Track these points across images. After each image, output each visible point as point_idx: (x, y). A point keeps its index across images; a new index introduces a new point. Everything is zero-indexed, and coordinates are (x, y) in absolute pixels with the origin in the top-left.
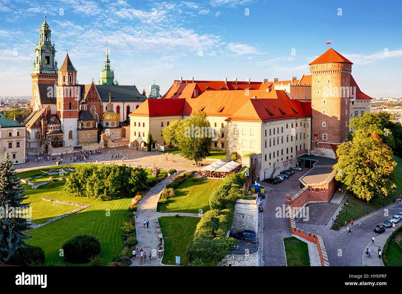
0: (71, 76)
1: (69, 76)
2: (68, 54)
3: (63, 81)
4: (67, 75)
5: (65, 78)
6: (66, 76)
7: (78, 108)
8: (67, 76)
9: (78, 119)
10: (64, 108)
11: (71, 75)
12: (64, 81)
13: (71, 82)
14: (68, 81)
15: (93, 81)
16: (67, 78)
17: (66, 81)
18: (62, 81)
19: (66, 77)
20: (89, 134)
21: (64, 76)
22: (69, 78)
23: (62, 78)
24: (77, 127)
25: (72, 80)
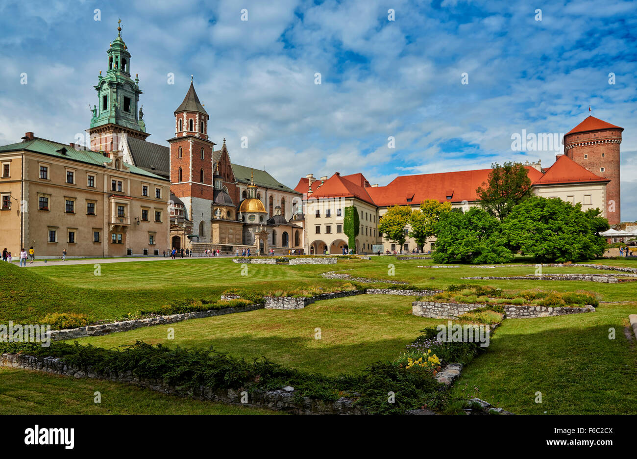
0: (203, 122)
1: (200, 122)
2: (192, 84)
3: (189, 129)
4: (197, 118)
5: (193, 123)
6: (195, 120)
7: (212, 182)
8: (197, 121)
9: (212, 201)
10: (192, 178)
11: (202, 120)
12: (191, 129)
13: (202, 132)
14: (199, 130)
15: (225, 145)
16: (197, 124)
17: (195, 130)
18: (187, 129)
19: (195, 122)
20: (231, 231)
21: (191, 121)
22: (199, 124)
23: (187, 122)
24: (211, 217)
25: (204, 130)
